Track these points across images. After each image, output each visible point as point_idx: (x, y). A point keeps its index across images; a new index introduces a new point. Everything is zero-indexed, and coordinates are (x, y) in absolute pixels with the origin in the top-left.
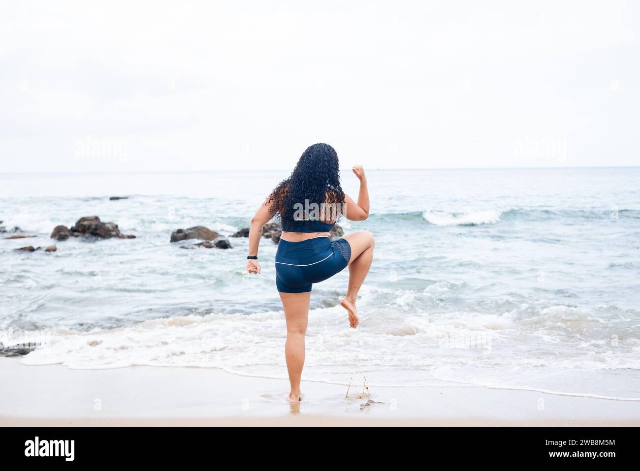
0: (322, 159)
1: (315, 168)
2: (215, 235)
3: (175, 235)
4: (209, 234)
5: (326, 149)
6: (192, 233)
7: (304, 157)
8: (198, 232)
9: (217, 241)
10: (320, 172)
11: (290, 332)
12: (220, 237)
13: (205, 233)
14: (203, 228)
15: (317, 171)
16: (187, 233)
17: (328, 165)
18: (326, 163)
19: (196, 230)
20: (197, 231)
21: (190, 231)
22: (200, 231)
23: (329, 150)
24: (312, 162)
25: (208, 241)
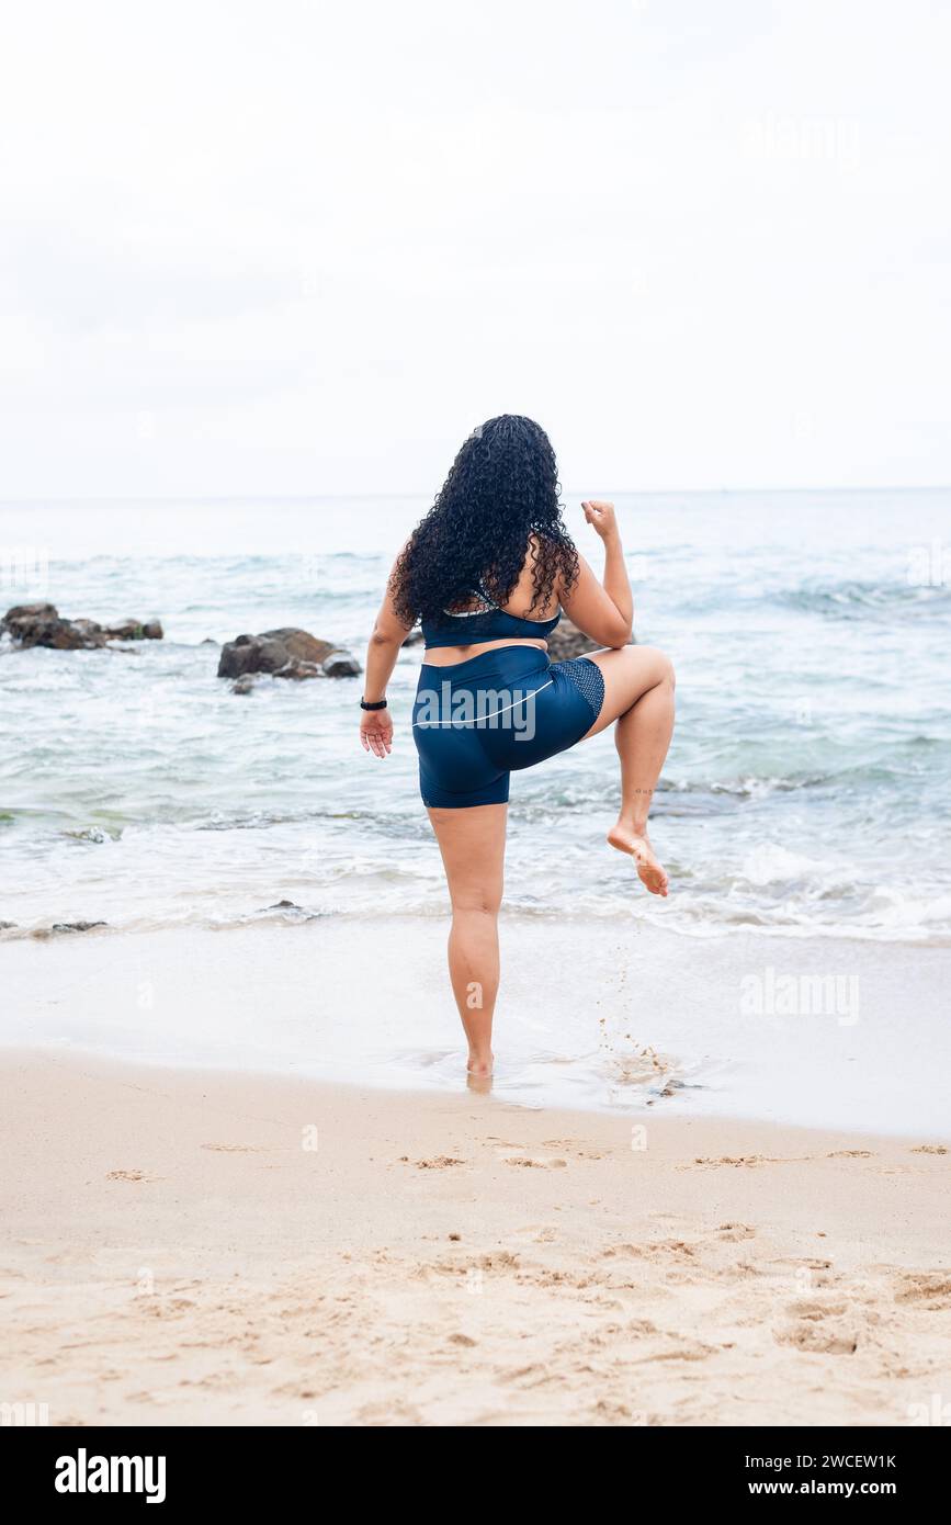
0: (517, 459)
1: (501, 484)
2: (327, 648)
3: (232, 649)
4: (313, 647)
5: (525, 431)
6: (271, 645)
7: (470, 456)
8: (286, 642)
9: (330, 664)
10: (514, 494)
11: (460, 908)
12: (339, 654)
13: (303, 643)
14: (298, 632)
15: (508, 491)
16: (260, 644)
17: (533, 474)
18: (529, 469)
19: (282, 636)
20: (284, 640)
21: (267, 641)
22: (291, 639)
23: (532, 434)
24: (492, 470)
25: (310, 663)
